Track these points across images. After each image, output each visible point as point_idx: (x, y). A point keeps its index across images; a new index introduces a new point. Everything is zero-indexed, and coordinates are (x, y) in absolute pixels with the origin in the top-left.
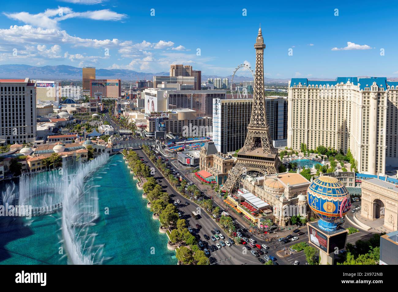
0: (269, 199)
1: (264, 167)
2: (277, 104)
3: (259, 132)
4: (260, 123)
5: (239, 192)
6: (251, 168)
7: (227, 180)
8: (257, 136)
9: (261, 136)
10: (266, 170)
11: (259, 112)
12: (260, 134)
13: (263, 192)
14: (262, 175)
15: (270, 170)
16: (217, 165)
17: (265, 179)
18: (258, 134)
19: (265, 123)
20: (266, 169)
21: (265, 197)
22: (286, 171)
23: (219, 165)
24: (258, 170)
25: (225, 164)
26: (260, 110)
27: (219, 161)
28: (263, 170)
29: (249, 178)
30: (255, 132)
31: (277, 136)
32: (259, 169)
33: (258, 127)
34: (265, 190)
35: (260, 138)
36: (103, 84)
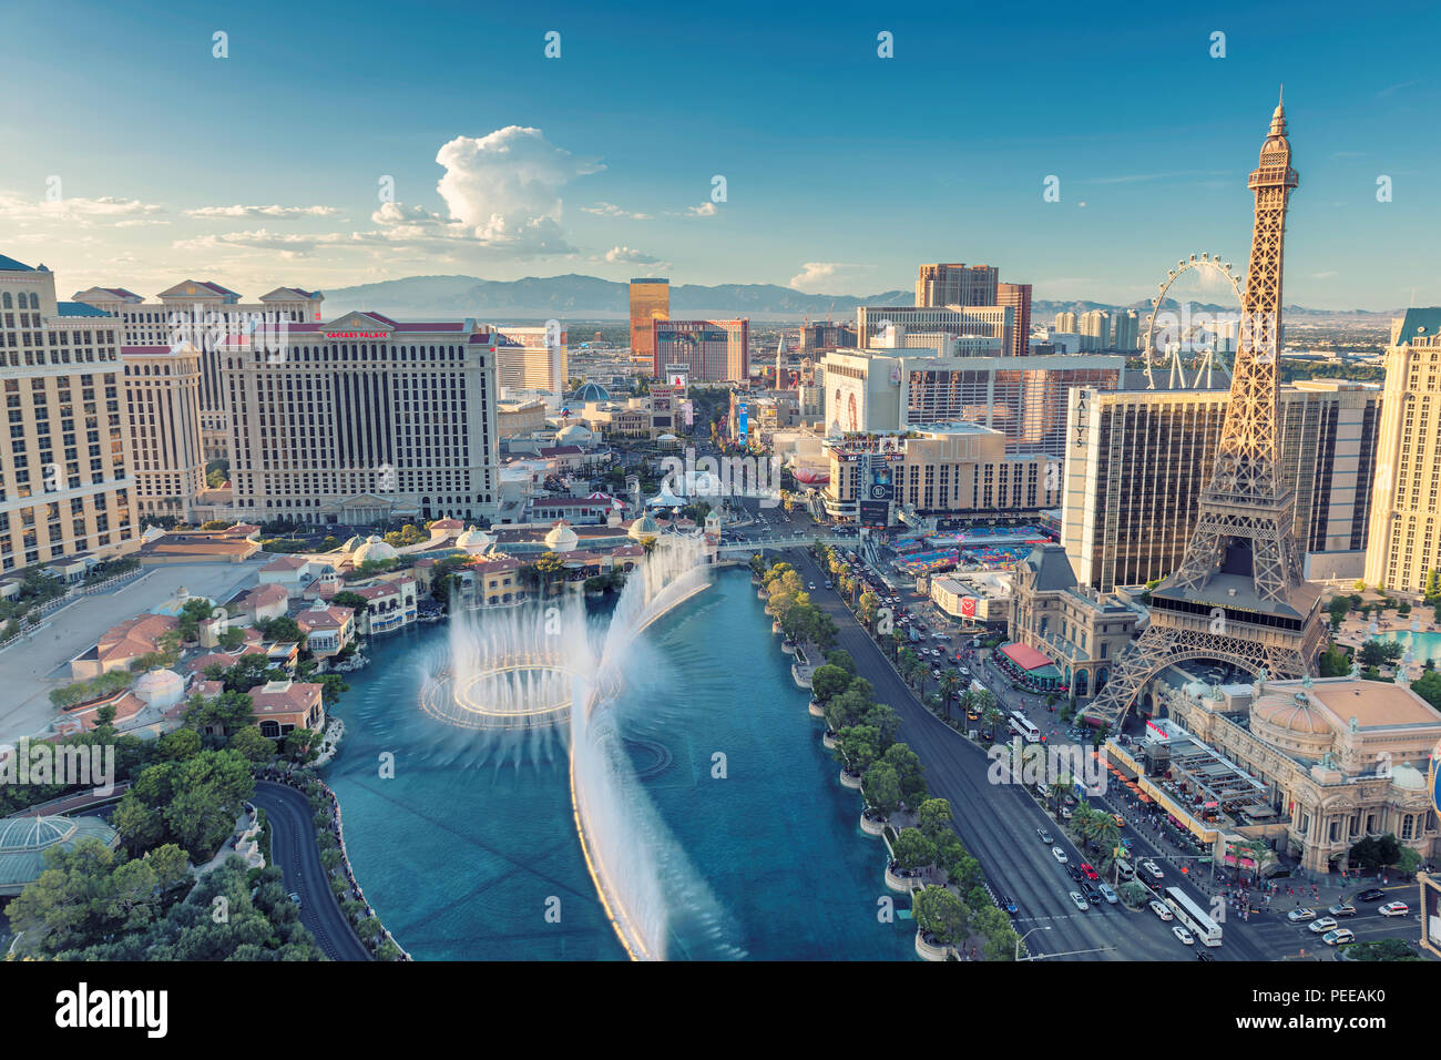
0: (1267, 767)
1: (1259, 650)
2: (1334, 414)
3: (1246, 519)
4: (1252, 483)
5: (1149, 730)
6: (1203, 649)
7: (1108, 685)
8: (1236, 534)
9: (1253, 534)
10: (1265, 662)
11: (1253, 442)
12: (1249, 525)
13: (1245, 738)
14: (1246, 678)
15: (1280, 663)
16: (1074, 630)
17: (1257, 692)
18: (1241, 524)
19: (1273, 485)
20: (1265, 657)
21: (1254, 759)
22: (1350, 671)
23: (1080, 627)
24: (1233, 657)
25: (1101, 628)
26: (1256, 432)
27: (1080, 617)
28: (1253, 661)
29: (1195, 686)
30: (1231, 517)
31: (1322, 536)
32: (1236, 655)
33: (1243, 500)
34: (1256, 732)
35: (1248, 541)
36: (693, 335)
